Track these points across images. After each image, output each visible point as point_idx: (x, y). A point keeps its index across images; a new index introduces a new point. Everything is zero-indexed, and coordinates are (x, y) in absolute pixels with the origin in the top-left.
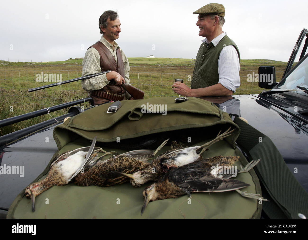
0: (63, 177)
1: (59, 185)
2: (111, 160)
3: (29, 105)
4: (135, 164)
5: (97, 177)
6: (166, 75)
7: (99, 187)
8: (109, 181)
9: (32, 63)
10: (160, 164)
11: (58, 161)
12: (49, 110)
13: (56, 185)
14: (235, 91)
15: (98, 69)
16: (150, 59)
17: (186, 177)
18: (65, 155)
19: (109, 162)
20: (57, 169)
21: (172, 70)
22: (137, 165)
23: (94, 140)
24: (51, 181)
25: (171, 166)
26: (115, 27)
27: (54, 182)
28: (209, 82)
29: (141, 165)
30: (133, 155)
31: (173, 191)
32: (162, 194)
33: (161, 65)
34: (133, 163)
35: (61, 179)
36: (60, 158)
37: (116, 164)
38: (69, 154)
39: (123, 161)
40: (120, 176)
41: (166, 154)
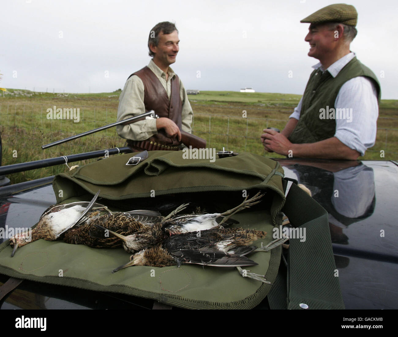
0: (52, 230)
1: (47, 239)
2: (104, 216)
3: (54, 154)
4: (132, 225)
5: (87, 234)
6: (270, 121)
7: (88, 247)
8: (99, 241)
9: (65, 94)
10: (162, 229)
11: (50, 212)
12: (66, 159)
13: (43, 238)
14: (363, 152)
15: (141, 107)
16: (245, 95)
17: (184, 245)
18: (58, 207)
19: (102, 219)
20: (47, 221)
21: (283, 114)
22: (134, 227)
23: (96, 194)
24: (39, 232)
25: (175, 233)
26: (170, 45)
27: (41, 234)
28: (318, 135)
29: (140, 228)
30: (132, 215)
31: (164, 259)
32: (151, 260)
33: (264, 105)
34: (130, 223)
35: (50, 233)
36: (52, 209)
37: (109, 222)
38: (63, 206)
39: (119, 219)
40: (113, 237)
41: (173, 219)
